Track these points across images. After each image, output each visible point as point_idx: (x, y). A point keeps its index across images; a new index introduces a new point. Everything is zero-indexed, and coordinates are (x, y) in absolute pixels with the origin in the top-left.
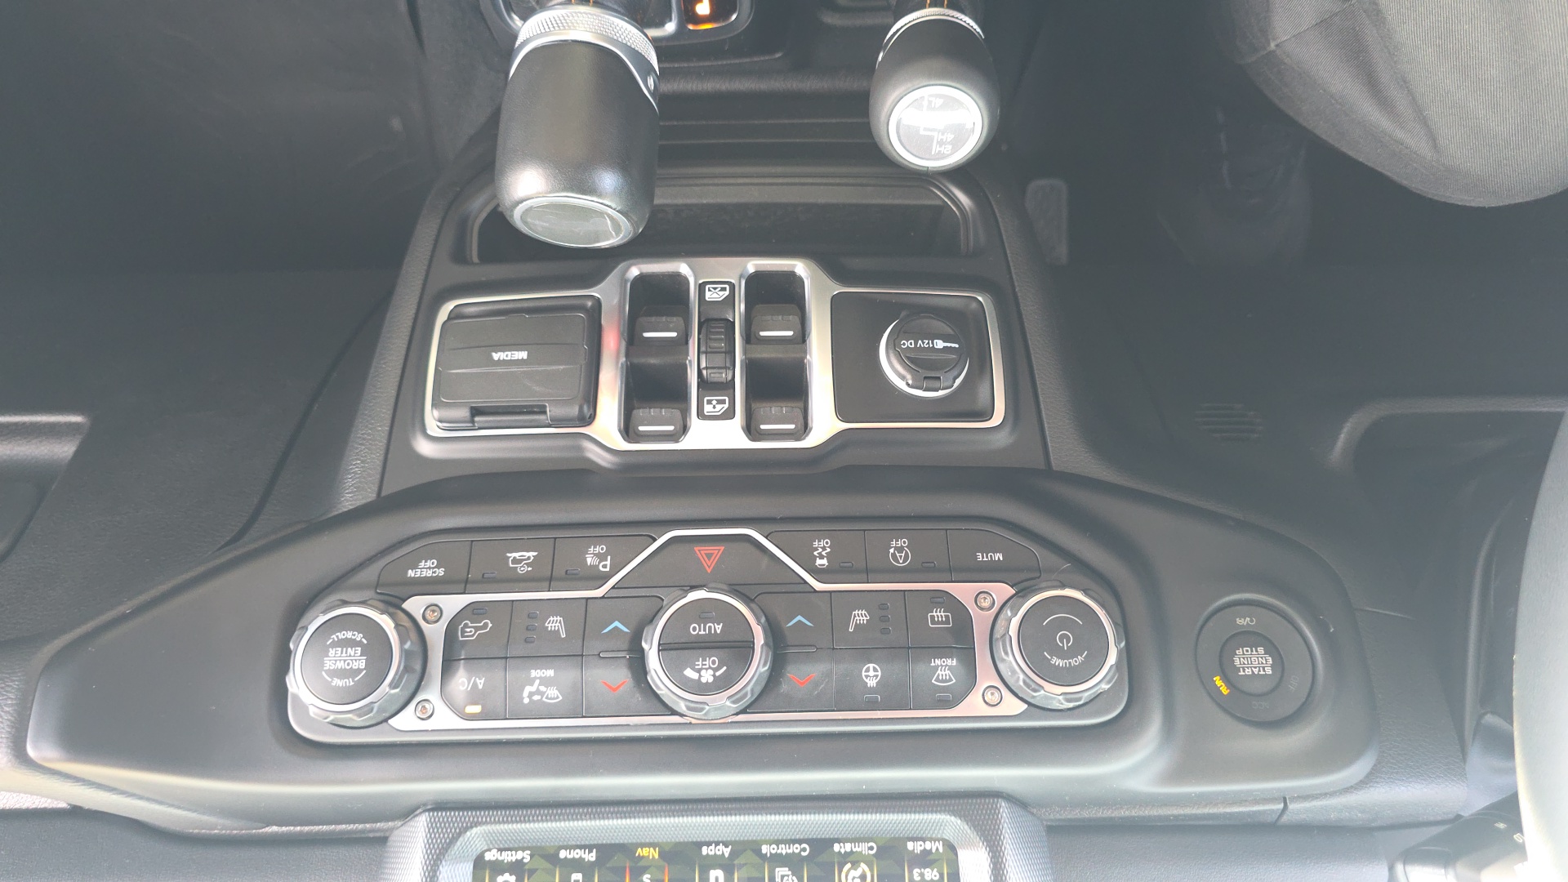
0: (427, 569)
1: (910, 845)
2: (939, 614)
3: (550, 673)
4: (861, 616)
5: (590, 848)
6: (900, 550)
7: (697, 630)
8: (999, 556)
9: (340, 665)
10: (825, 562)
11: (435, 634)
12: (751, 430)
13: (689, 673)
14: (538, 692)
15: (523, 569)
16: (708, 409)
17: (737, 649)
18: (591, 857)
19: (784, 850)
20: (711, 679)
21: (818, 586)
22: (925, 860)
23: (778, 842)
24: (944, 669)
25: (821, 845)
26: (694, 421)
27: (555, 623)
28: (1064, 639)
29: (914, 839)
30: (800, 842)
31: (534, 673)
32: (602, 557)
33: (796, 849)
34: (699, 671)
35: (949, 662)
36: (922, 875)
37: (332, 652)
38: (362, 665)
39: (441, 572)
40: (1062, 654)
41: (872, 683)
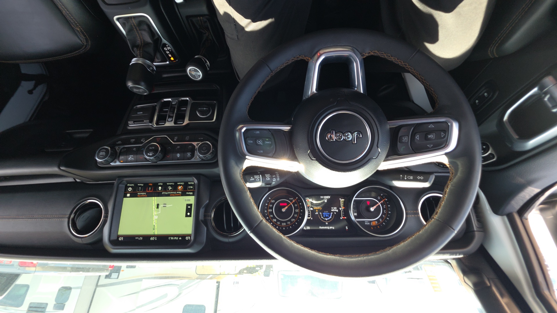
0: (119, 142)
1: (189, 183)
2: (190, 147)
3: (132, 156)
4: (178, 147)
5: (142, 184)
6: (187, 138)
7: (150, 148)
8: (202, 138)
9: (102, 154)
10: (176, 140)
11: (118, 151)
12: (175, 123)
13: (149, 154)
14: (131, 159)
15: (132, 142)
16: (169, 120)
17: (155, 151)
18: (142, 185)
19: (170, 184)
20: (151, 155)
21: (173, 143)
22: (191, 185)
23: (169, 183)
24: (189, 154)
25: (176, 183)
26: (167, 122)
27: (134, 149)
28: (204, 148)
29: (189, 182)
30: (172, 183)
31: (130, 156)
32: (144, 140)
33: (172, 184)
34: (150, 154)
35: (190, 153)
36: (190, 187)
37: (101, 152)
38: (105, 154)
39: (121, 143)
40: (203, 150)
41: (178, 156)
